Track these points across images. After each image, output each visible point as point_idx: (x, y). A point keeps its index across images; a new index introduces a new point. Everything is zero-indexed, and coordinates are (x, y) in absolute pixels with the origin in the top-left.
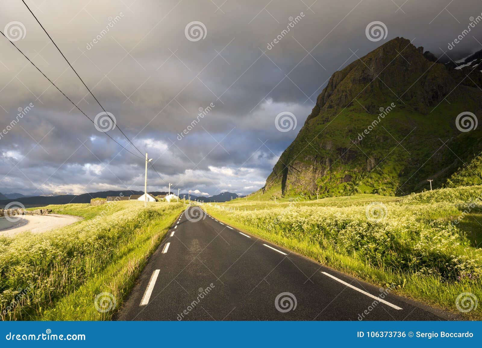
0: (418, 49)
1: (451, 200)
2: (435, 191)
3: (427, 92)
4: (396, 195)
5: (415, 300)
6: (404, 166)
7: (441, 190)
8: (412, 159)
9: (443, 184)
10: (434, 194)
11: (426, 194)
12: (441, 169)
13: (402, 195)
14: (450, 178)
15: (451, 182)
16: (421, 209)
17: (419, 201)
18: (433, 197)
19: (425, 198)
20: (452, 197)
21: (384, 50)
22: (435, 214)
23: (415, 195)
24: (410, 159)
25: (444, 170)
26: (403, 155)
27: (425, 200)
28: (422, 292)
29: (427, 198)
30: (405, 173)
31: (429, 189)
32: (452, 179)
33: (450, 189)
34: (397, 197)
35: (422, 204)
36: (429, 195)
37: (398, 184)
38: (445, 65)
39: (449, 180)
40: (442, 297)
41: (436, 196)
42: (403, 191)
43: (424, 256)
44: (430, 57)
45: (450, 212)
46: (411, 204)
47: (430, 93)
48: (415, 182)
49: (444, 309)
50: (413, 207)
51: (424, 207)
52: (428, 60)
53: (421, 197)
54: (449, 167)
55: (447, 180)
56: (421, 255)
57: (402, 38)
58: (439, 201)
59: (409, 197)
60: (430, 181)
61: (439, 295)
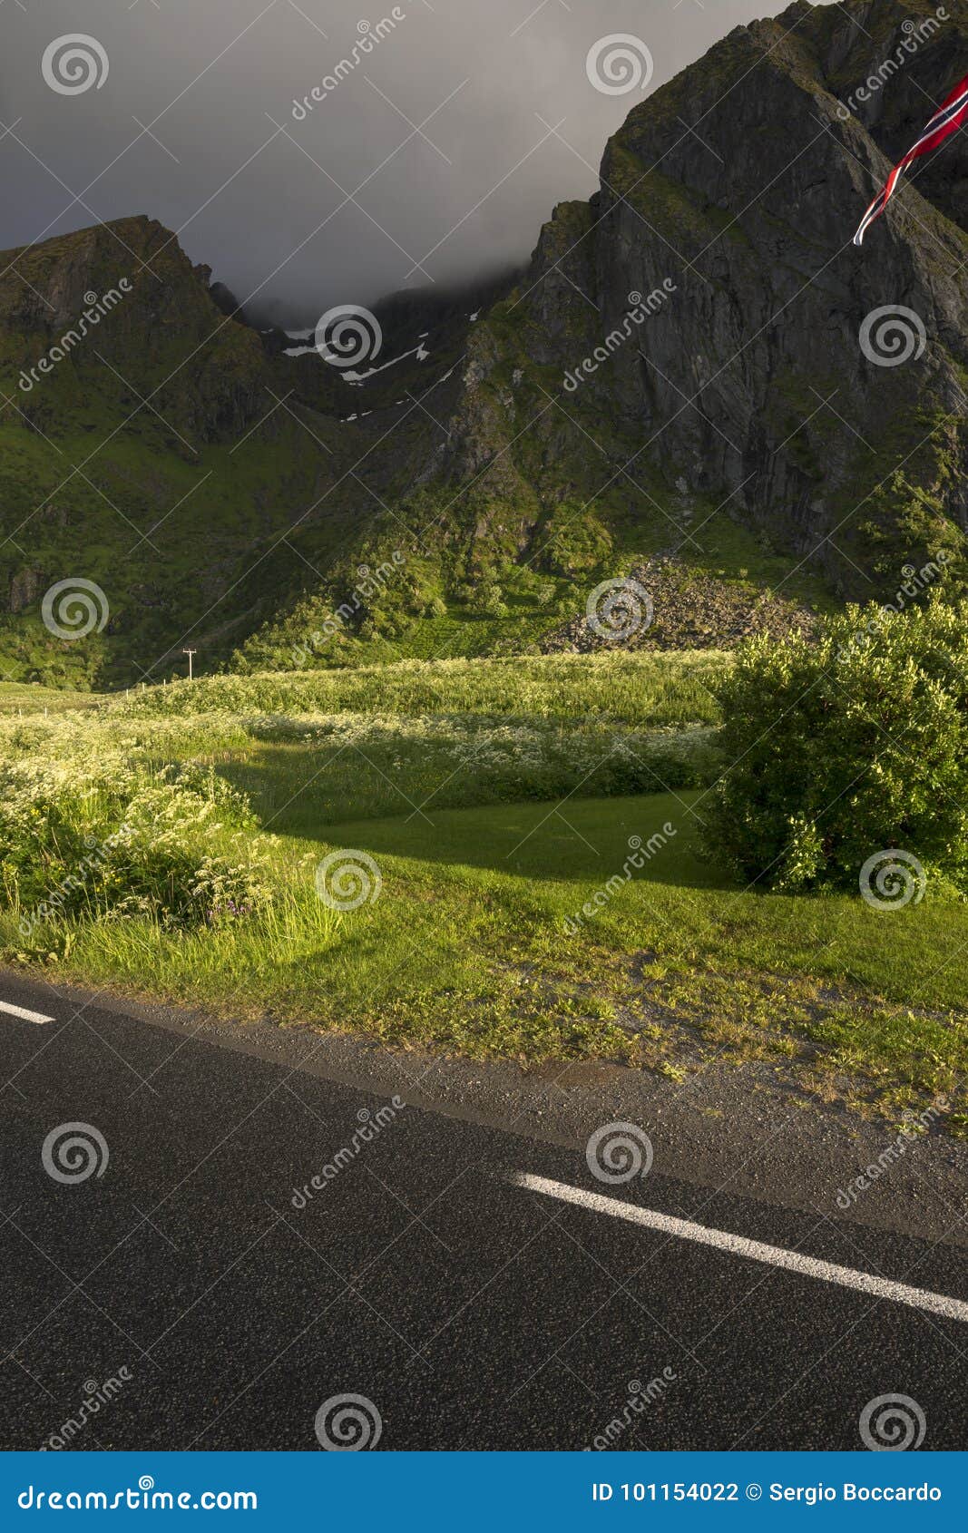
0: (196, 268)
1: (234, 706)
2: (198, 681)
3: (205, 400)
4: (94, 689)
5: (93, 989)
6: (121, 604)
7: (213, 681)
8: (146, 586)
9: (223, 664)
10: (193, 691)
11: (174, 688)
12: (221, 622)
13: (112, 690)
14: (241, 647)
15: (244, 659)
16: (152, 732)
17: (153, 706)
18: (190, 699)
19: (170, 701)
20: (237, 699)
21: (98, 244)
22: (187, 745)
23: (144, 689)
24: (141, 586)
25: (226, 626)
26: (121, 574)
27: (169, 706)
28: (116, 962)
29: (176, 699)
30: (123, 625)
31: (184, 675)
32: (246, 651)
33: (236, 678)
34: (95, 695)
35: (159, 717)
36: (179, 692)
37: (101, 656)
38: (261, 335)
39: (237, 652)
40: (166, 971)
41: (199, 694)
42: (112, 679)
43: (136, 864)
44: (224, 301)
45: (226, 740)
46: (129, 715)
47: (214, 405)
48: (151, 654)
49: (164, 1000)
50: (133, 726)
51: (164, 725)
52: (218, 309)
53: (158, 695)
54: (242, 617)
55: (233, 654)
56: (128, 863)
57: (156, 222)
58: (205, 711)
59: (129, 696)
60: (191, 653)
61: (158, 964)
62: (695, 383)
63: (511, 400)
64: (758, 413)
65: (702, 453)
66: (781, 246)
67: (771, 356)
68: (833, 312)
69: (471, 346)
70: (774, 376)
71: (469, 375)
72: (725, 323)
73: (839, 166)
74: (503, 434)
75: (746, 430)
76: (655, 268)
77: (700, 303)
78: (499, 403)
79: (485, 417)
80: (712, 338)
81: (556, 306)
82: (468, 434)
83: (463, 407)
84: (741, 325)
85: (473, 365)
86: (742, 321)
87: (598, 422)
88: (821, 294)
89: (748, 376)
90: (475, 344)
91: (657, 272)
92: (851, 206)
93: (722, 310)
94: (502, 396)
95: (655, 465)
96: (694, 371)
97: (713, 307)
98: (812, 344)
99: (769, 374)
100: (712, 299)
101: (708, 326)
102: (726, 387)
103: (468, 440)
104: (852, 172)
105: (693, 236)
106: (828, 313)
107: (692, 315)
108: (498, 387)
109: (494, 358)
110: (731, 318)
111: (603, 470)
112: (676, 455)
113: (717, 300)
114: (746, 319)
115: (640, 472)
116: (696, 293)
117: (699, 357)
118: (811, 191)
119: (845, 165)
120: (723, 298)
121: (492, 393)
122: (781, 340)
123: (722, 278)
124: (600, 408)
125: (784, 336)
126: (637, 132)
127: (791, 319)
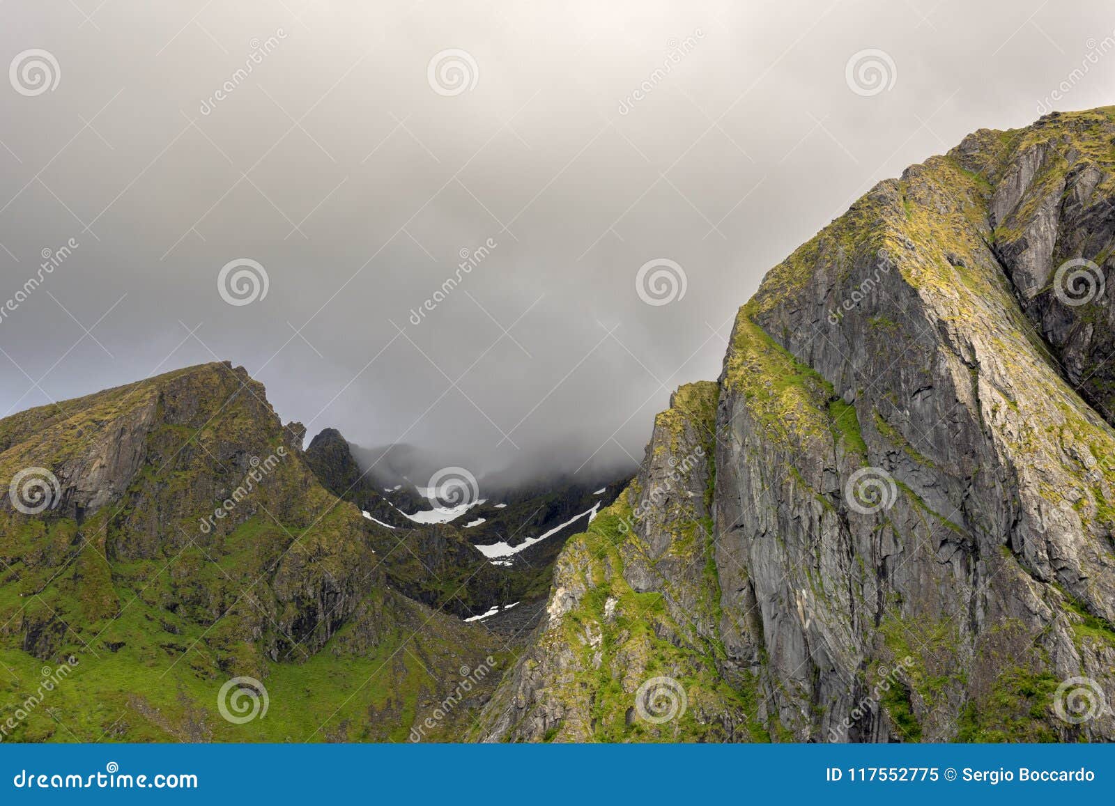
0: (286, 428)
3: (279, 602)
47: (290, 609)
57: (241, 371)
62: (801, 624)
63: (600, 639)
64: (863, 666)
65: (811, 714)
66: (893, 458)
67: (880, 593)
68: (944, 543)
69: (561, 567)
70: (882, 619)
71: (554, 606)
72: (833, 550)
73: (943, 372)
74: (584, 684)
75: (852, 687)
76: (762, 480)
77: (806, 524)
78: (584, 643)
79: (563, 662)
80: (818, 568)
81: (662, 517)
82: (541, 685)
83: (540, 649)
84: (851, 552)
85: (560, 592)
86: (851, 548)
87: (698, 667)
88: (932, 519)
89: (855, 617)
90: (566, 564)
91: (763, 485)
92: (957, 418)
93: (830, 534)
94: (589, 632)
95: (761, 726)
96: (800, 608)
97: (821, 529)
98: (922, 581)
99: (877, 617)
100: (820, 519)
101: (814, 554)
102: (831, 630)
103: (539, 694)
104: (957, 379)
105: (801, 443)
106: (939, 543)
107: (798, 539)
108: (584, 621)
109: (587, 584)
110: (840, 544)
111: (695, 733)
112: (784, 713)
113: (824, 521)
114: (855, 544)
115: (740, 736)
116: (802, 513)
117: (804, 591)
118: (919, 396)
119: (949, 370)
120: (832, 518)
121: (577, 630)
122: (890, 575)
123: (832, 494)
124: (701, 650)
125: (894, 568)
126: (768, 303)
127: (901, 548)
